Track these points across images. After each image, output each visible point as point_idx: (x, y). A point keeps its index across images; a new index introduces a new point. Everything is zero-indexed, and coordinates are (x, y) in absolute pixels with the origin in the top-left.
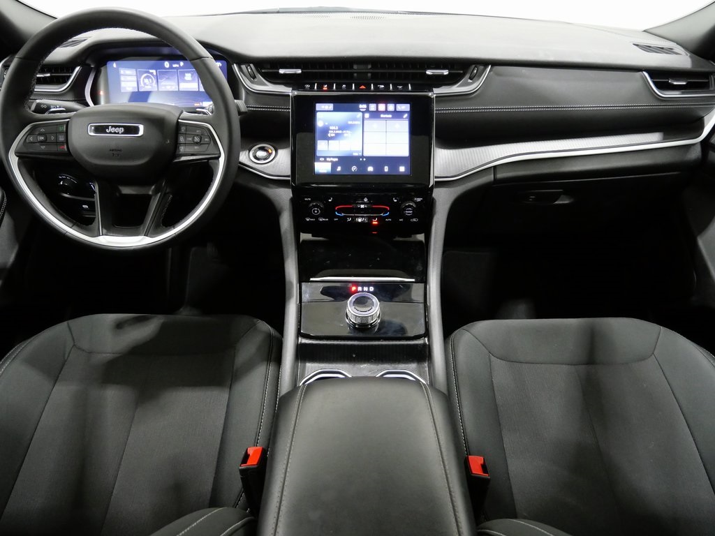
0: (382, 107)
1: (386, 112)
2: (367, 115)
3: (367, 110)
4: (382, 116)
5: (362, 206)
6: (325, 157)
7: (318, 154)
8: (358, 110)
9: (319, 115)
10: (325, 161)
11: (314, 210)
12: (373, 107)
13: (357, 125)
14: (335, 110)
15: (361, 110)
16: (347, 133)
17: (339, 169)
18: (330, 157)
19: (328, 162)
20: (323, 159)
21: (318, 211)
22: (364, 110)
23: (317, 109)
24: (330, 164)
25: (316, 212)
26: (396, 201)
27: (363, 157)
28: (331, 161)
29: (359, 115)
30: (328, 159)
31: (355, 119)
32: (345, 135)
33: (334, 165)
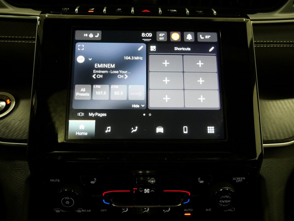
0: (175, 36)
1: (182, 43)
2: (153, 48)
3: (154, 41)
4: (176, 49)
5: (147, 191)
6: (86, 111)
7: (75, 106)
8: (140, 40)
9: (80, 47)
10: (86, 117)
11: (64, 201)
12: (162, 36)
13: (139, 61)
14: (104, 39)
15: (145, 40)
16: (124, 74)
17: (108, 130)
18: (94, 111)
19: (91, 118)
20: (83, 114)
21: (70, 201)
22: (149, 40)
23: (77, 38)
24: (94, 122)
25: (68, 202)
26: (202, 182)
27: (147, 110)
28: (96, 118)
29: (141, 47)
30: (91, 114)
31: (136, 53)
32: (120, 77)
33: (100, 124)
